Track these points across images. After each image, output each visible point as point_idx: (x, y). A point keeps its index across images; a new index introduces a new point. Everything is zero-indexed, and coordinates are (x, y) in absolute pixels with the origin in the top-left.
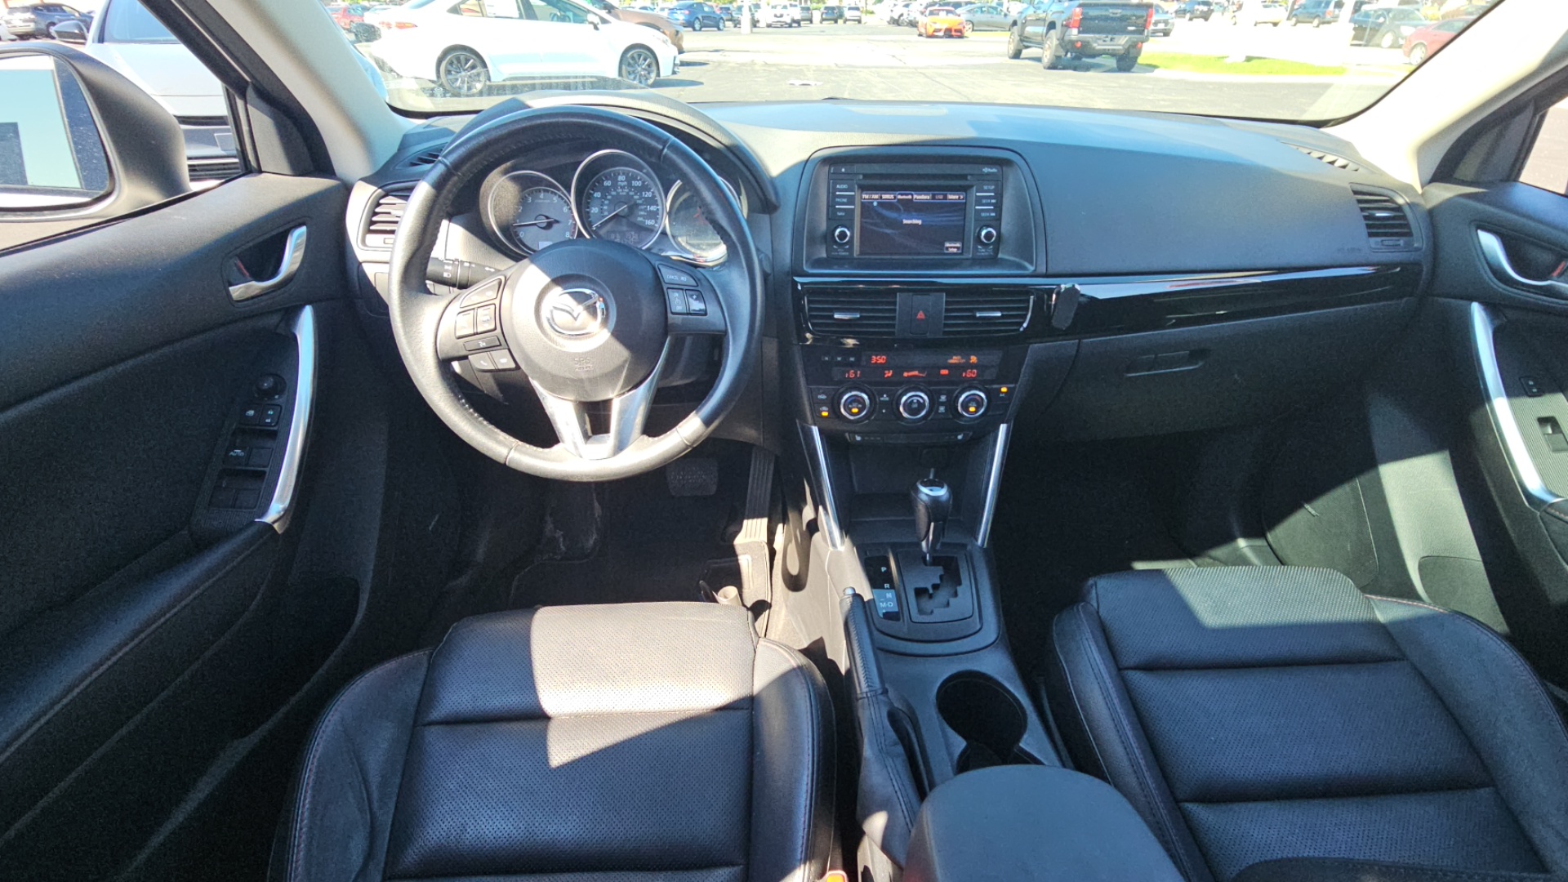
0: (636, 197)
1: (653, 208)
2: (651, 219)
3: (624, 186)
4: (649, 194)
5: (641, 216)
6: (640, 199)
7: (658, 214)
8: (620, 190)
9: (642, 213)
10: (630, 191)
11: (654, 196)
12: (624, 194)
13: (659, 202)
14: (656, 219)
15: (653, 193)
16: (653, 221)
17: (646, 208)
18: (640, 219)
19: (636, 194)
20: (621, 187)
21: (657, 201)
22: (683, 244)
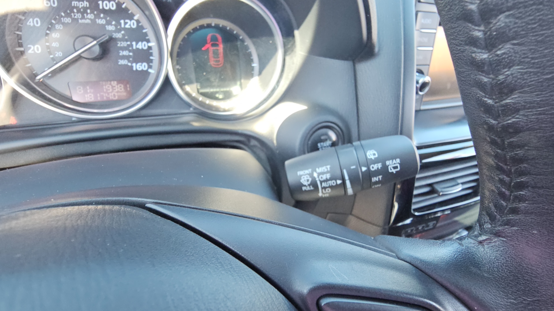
0: (110, 28)
1: (142, 46)
2: (142, 62)
3: (85, 9)
4: (131, 24)
5: (124, 57)
6: (118, 31)
7: (151, 54)
8: (79, 16)
9: (126, 53)
10: (97, 16)
11: (140, 28)
12: (88, 21)
13: (151, 36)
14: (149, 62)
15: (138, 22)
16: (145, 64)
17: (132, 45)
18: (122, 62)
19: (109, 23)
20: (79, 11)
21: (146, 34)
22: (194, 94)
